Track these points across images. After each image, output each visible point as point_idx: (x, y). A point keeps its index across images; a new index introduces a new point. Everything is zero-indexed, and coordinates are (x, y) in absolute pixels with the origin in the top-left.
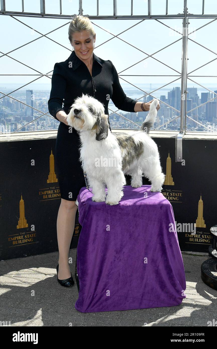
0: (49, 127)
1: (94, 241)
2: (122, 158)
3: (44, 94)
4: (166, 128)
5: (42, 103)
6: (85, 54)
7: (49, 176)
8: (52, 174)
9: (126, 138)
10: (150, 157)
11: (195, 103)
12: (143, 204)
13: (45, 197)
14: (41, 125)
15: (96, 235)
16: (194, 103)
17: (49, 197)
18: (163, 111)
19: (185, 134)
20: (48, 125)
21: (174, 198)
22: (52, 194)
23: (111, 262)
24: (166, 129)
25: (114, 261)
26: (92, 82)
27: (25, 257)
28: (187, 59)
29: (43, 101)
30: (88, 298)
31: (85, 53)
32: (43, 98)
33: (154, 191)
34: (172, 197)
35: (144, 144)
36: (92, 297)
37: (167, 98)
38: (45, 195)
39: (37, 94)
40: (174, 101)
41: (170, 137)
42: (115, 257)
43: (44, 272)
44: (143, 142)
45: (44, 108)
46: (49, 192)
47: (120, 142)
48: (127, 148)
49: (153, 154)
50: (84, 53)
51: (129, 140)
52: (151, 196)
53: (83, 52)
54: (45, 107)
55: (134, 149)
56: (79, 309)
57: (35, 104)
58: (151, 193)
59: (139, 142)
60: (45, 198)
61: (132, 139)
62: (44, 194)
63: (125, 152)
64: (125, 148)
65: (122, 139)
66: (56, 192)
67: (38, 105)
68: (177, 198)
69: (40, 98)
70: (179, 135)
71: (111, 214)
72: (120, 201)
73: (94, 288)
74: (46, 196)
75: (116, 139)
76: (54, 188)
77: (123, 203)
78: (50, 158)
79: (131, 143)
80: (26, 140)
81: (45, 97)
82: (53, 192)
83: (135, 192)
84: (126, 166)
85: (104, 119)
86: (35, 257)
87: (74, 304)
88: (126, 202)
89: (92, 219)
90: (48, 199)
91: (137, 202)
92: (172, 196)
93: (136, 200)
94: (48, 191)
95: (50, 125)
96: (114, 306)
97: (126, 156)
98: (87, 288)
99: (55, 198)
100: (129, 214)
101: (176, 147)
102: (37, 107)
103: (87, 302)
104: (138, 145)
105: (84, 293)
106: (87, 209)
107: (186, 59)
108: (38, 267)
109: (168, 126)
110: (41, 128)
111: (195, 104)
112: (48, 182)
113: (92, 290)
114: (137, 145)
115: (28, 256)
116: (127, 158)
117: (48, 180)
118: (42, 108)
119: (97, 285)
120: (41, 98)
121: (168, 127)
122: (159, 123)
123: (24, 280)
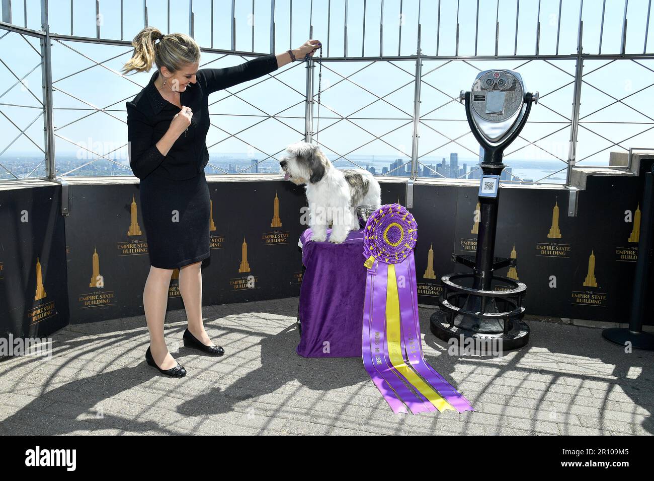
1: (319, 281)
8: (276, 218)
9: (355, 175)
15: (321, 276)
19: (416, 180)
22: (275, 239)
23: (337, 306)
25: (340, 305)
27: (246, 302)
28: (419, 102)
30: (311, 342)
32: (268, 168)
36: (314, 341)
38: (268, 239)
41: (400, 182)
42: (341, 301)
43: (265, 317)
46: (273, 236)
47: (348, 179)
51: (358, 177)
55: (361, 188)
56: (301, 353)
59: (367, 180)
60: (268, 242)
61: (361, 177)
63: (354, 190)
64: (354, 186)
65: (350, 176)
66: (280, 237)
70: (410, 181)
71: (337, 254)
73: (317, 333)
75: (344, 178)
76: (278, 232)
79: (360, 180)
80: (250, 181)
81: (268, 166)
86: (257, 302)
87: (296, 348)
89: (317, 259)
90: (271, 243)
94: (271, 235)
96: (338, 353)
97: (354, 196)
98: (310, 331)
100: (357, 255)
101: (406, 192)
103: (309, 346)
105: (306, 337)
106: (313, 248)
108: (259, 312)
113: (315, 334)
114: (364, 183)
115: (249, 301)
116: (356, 198)
119: (320, 330)
123: (245, 323)
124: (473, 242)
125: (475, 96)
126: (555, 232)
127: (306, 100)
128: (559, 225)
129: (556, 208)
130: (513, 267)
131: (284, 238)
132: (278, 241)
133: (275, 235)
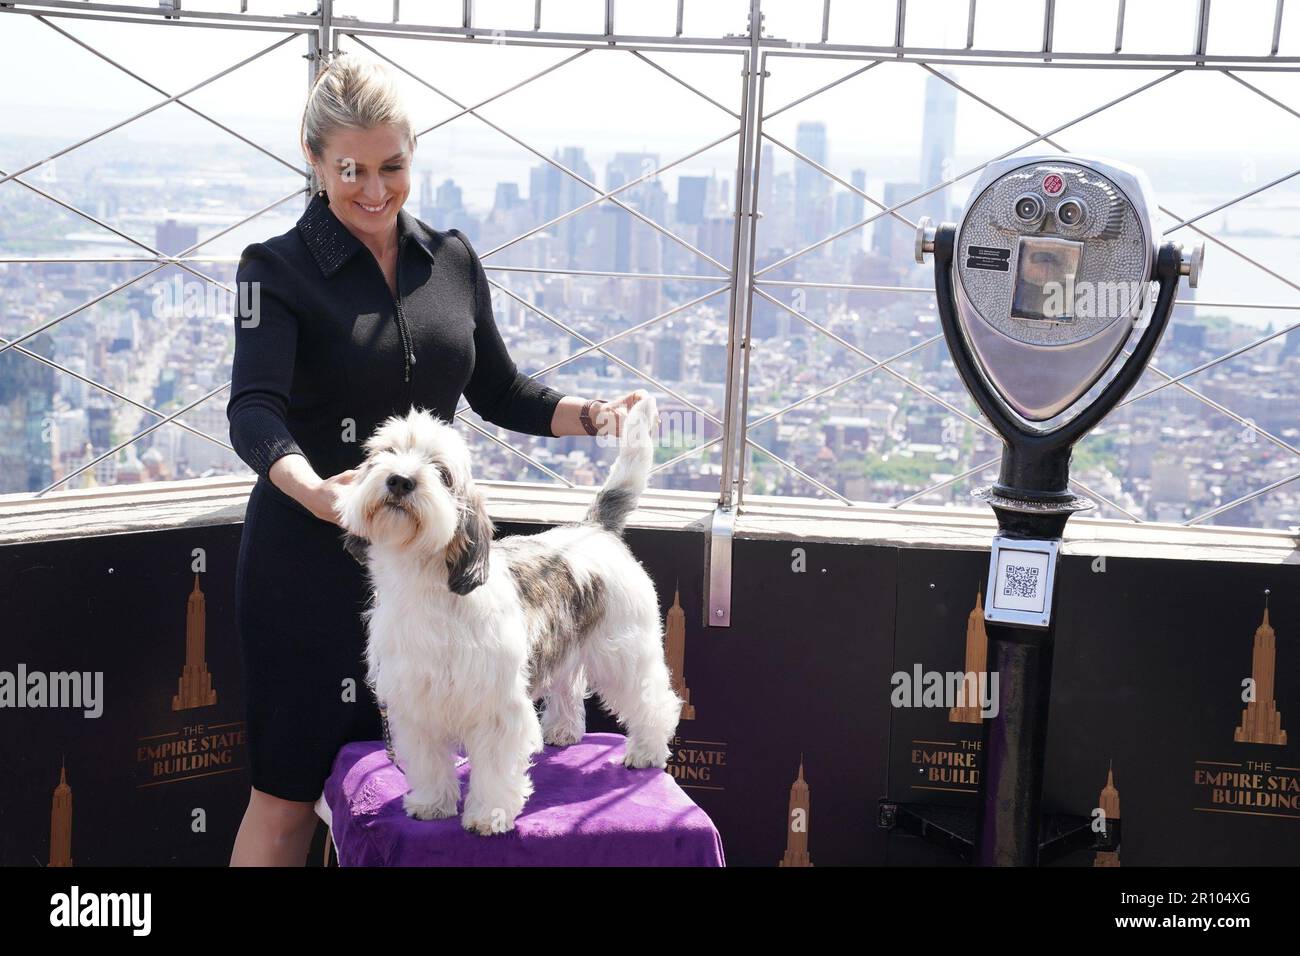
2: (530, 648)
6: (375, 212)
7: (181, 679)
8: (195, 672)
9: (543, 561)
10: (631, 635)
12: (608, 828)
13: (158, 769)
17: (178, 769)
19: (739, 512)
21: (693, 773)
22: (189, 756)
26: (398, 325)
28: (753, 216)
31: (378, 209)
33: (639, 763)
34: (683, 767)
35: (607, 585)
38: (163, 760)
41: (682, 526)
44: (606, 575)
46: (179, 747)
47: (520, 582)
48: (546, 605)
49: (641, 620)
50: (372, 209)
51: (554, 570)
52: (630, 787)
53: (370, 206)
55: (570, 608)
58: (630, 776)
59: (591, 575)
60: (161, 772)
61: (565, 567)
62: (158, 757)
63: (539, 621)
64: (541, 605)
65: (529, 570)
66: (207, 745)
68: (705, 772)
70: (720, 520)
72: (518, 817)
74: (164, 764)
75: (508, 572)
76: (199, 729)
77: (530, 825)
78: (189, 604)
79: (563, 580)
80: (91, 533)
82: (194, 748)
83: (560, 767)
84: (541, 679)
85: (476, 502)
88: (540, 822)
90: (171, 776)
91: (583, 819)
92: (684, 764)
93: (577, 810)
94: (174, 744)
97: (543, 638)
99: (202, 770)
101: (706, 566)
104: (586, 588)
107: (749, 215)
112: (177, 704)
114: (581, 589)
116: (548, 647)
117: (175, 698)
124: (956, 755)
125: (973, 251)
131: (224, 748)
132: (200, 765)
133: (190, 741)
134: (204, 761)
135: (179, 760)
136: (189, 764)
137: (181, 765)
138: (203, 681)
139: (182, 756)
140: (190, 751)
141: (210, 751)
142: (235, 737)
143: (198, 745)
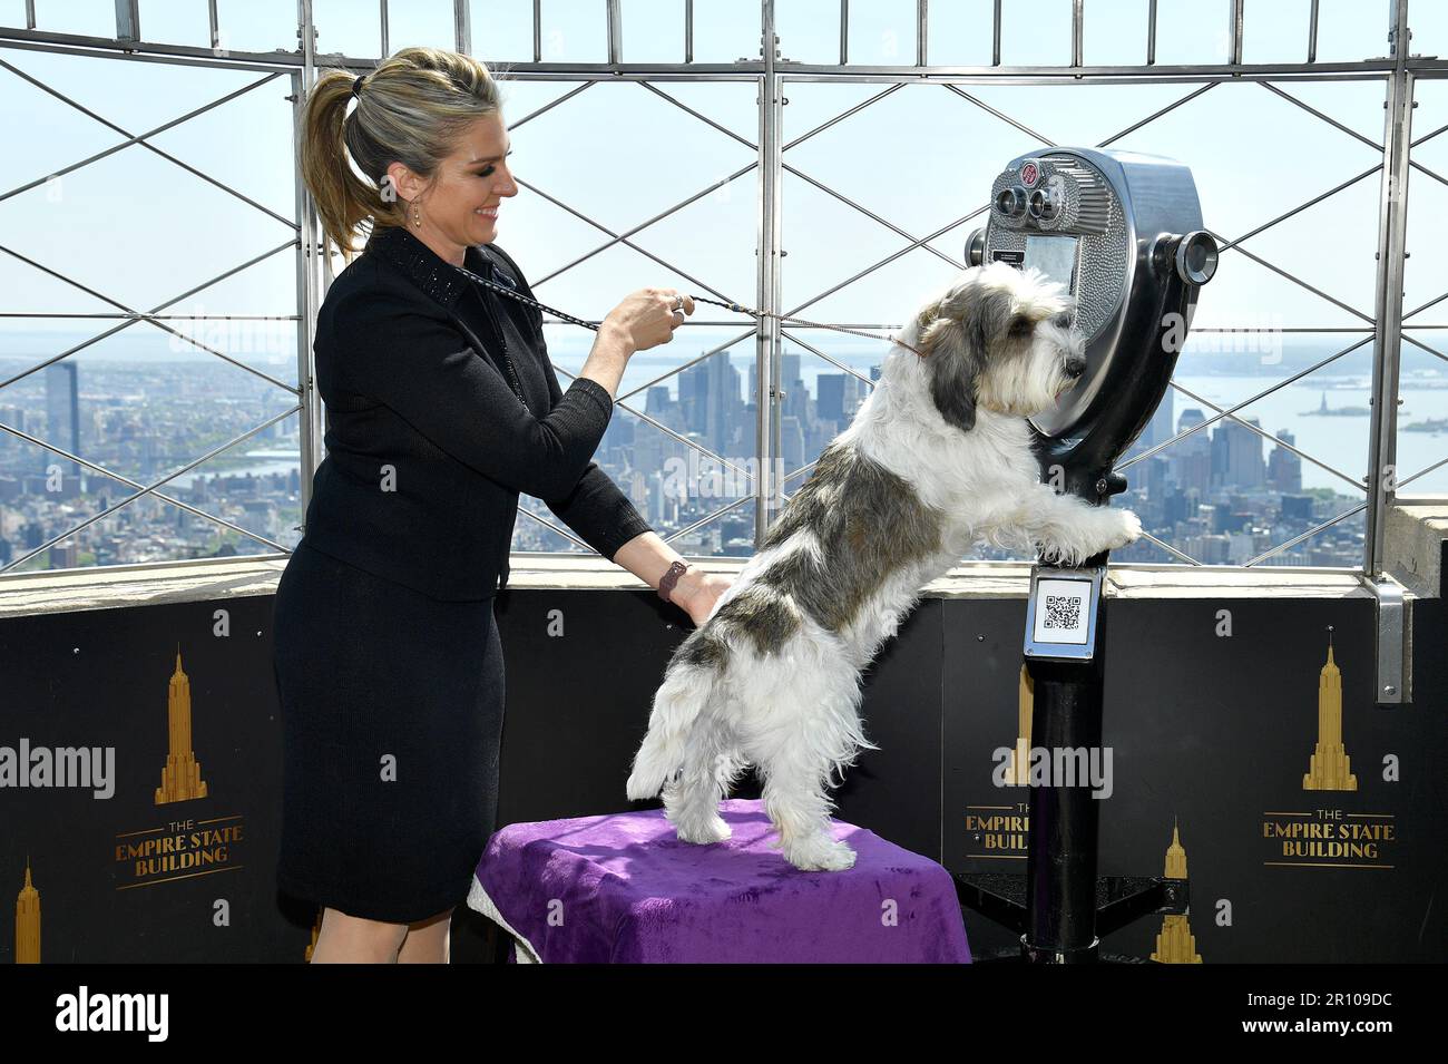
0: (155, 521)
3: (129, 378)
4: (671, 523)
5: (123, 420)
8: (180, 766)
11: (793, 415)
13: (142, 869)
14: (120, 515)
16: (790, 418)
17: (165, 869)
18: (661, 454)
20: (152, 517)
22: (177, 854)
24: (675, 525)
28: (778, 254)
29: (127, 408)
32: (129, 398)
37: (674, 397)
38: (145, 858)
39: (100, 379)
40: (705, 412)
45: (132, 438)
46: (166, 845)
54: (138, 435)
57: (92, 420)
60: (145, 871)
62: (141, 855)
66: (198, 843)
67: (105, 426)
69: (111, 397)
74: (148, 863)
76: (187, 824)
81: (133, 391)
90: (157, 876)
94: (159, 841)
95: (161, 513)
99: (192, 869)
102: (98, 434)
107: (773, 253)
109: (679, 511)
110: (120, 527)
111: (794, 422)
112: (161, 797)
117: (158, 790)
118: (122, 440)
120: (119, 397)
121: (682, 520)
122: (645, 503)
124: (1013, 819)
126: (1330, 769)
127: (298, 243)
128: (1346, 738)
129: (1331, 672)
130: (1179, 912)
131: (220, 845)
132: (191, 863)
133: (178, 838)
134: (196, 859)
135: (165, 859)
136: (178, 862)
137: (168, 864)
138: (191, 772)
139: (169, 854)
140: (178, 848)
141: (202, 848)
142: (231, 832)
143: (187, 842)
